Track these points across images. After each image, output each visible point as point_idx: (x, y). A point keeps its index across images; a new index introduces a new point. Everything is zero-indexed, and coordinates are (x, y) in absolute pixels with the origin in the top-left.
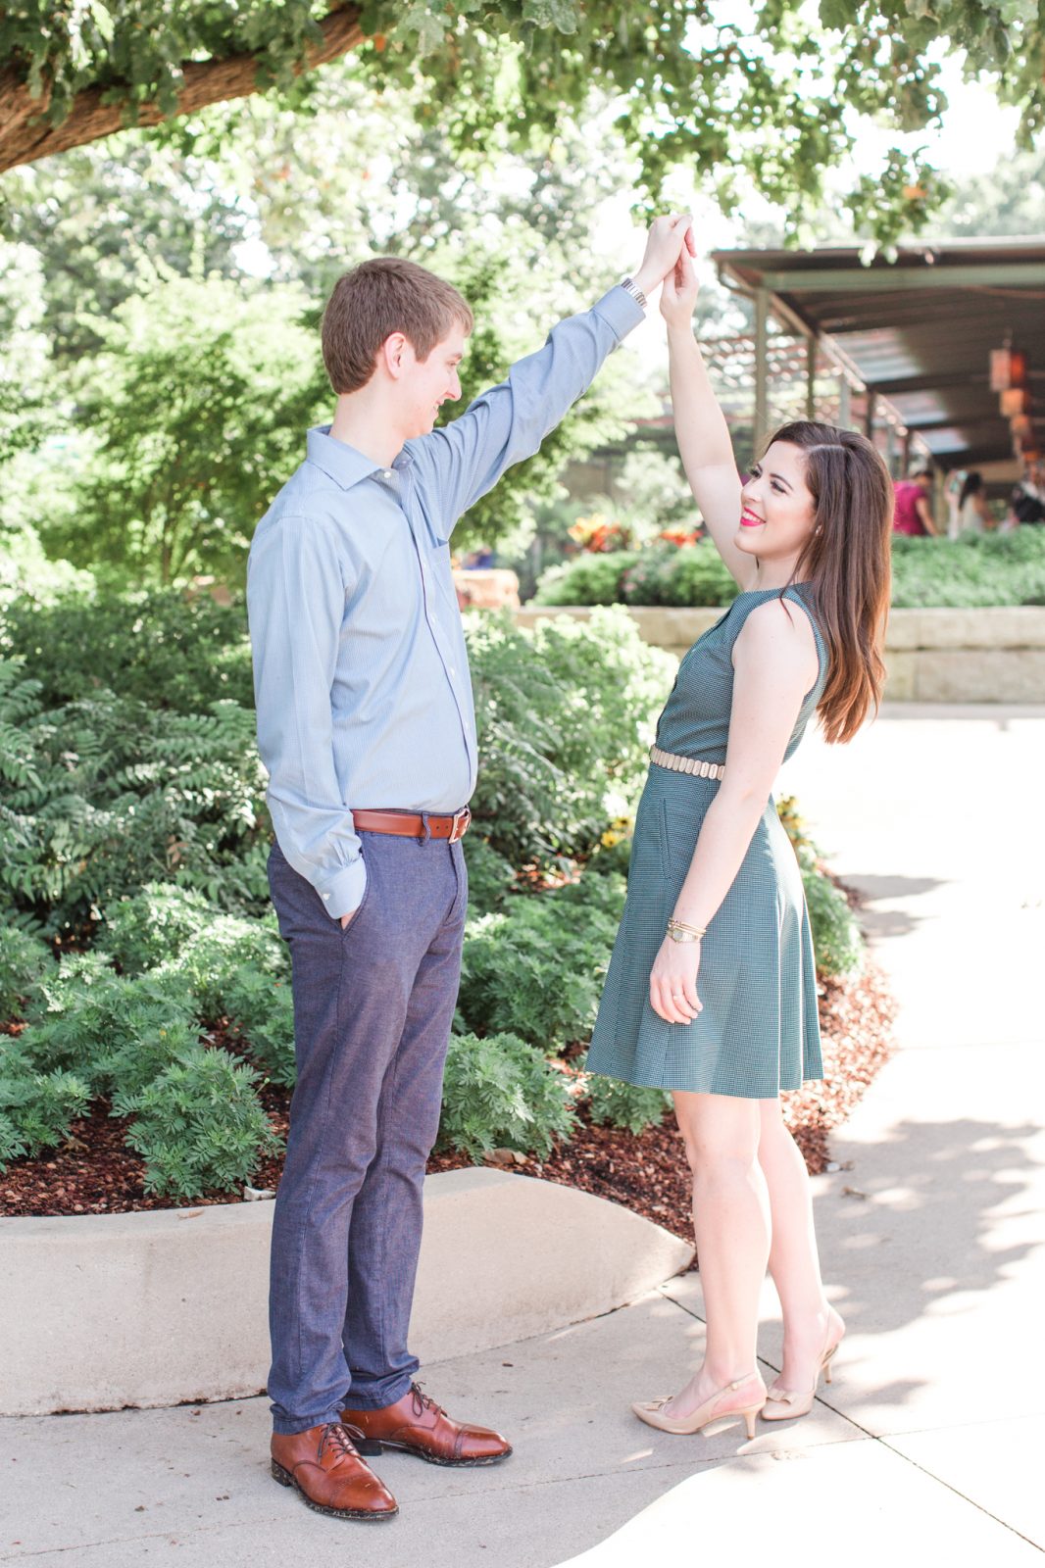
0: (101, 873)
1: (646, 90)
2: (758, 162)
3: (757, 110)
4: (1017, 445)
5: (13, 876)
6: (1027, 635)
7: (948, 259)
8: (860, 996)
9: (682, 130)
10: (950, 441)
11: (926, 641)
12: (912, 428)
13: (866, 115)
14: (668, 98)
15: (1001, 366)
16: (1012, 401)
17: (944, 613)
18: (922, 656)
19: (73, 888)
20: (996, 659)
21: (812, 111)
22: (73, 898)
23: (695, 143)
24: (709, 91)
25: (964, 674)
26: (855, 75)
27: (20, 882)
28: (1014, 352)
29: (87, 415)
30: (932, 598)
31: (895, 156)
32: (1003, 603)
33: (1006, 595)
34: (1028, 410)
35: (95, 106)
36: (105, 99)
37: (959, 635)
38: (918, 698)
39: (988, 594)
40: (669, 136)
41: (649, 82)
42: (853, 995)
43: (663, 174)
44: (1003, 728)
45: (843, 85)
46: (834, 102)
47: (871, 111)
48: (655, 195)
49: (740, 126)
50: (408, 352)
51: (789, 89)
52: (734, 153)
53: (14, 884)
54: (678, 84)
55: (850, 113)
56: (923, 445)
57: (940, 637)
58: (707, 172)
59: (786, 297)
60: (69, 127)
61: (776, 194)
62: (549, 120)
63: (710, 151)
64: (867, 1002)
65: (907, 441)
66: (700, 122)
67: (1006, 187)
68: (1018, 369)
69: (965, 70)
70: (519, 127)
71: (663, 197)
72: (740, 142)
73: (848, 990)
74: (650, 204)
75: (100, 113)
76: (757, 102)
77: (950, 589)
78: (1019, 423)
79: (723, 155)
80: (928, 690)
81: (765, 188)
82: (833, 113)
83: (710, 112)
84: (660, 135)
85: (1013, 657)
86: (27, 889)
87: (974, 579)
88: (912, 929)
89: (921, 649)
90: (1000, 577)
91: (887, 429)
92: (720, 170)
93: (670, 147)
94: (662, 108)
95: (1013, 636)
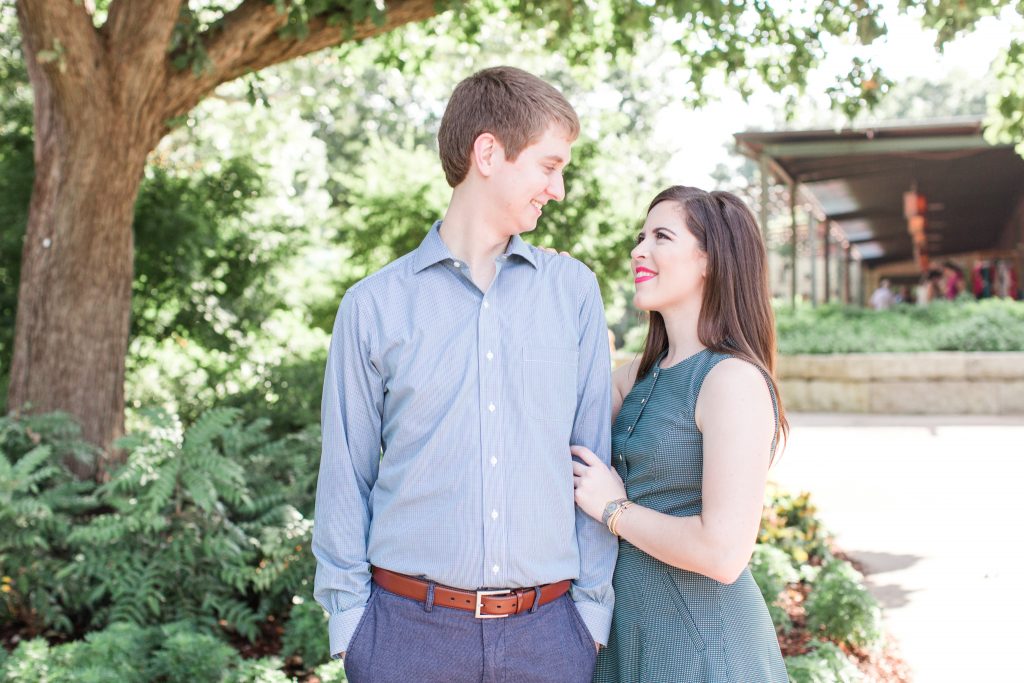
0: (299, 571)
1: (693, 21)
2: (765, 68)
3: (765, 33)
4: (916, 252)
5: (229, 574)
6: (943, 371)
7: (882, 135)
8: (883, 663)
9: (716, 49)
10: (874, 250)
11: (876, 374)
12: (853, 243)
13: (835, 37)
14: (707, 27)
15: (911, 203)
16: (916, 224)
17: (887, 357)
18: (875, 386)
19: (278, 582)
20: (922, 387)
21: (800, 35)
22: (278, 590)
23: (724, 56)
24: (733, 22)
25: (902, 396)
26: (827, 12)
27: (234, 580)
28: (920, 194)
29: (341, 237)
30: (879, 347)
31: (856, 61)
32: (924, 350)
33: (926, 344)
34: (927, 230)
35: (324, 26)
36: (332, 20)
37: (898, 371)
38: (872, 411)
39: (914, 344)
40: (708, 53)
41: (694, 17)
42: (877, 664)
43: (703, 76)
44: (934, 433)
45: (820, 18)
46: (814, 29)
47: (838, 34)
48: (698, 89)
49: (753, 45)
50: (499, 152)
51: (785, 20)
52: (749, 62)
53: (230, 581)
54: (713, 17)
55: (824, 35)
56: (858, 253)
57: (885, 372)
58: (731, 73)
59: (779, 161)
60: (308, 40)
61: (777, 87)
62: (629, 44)
63: (734, 62)
64: (888, 669)
65: (848, 250)
66: (728, 43)
67: (901, 102)
68: (923, 204)
69: (899, 7)
70: (611, 50)
71: (705, 89)
72: (753, 55)
73: (873, 659)
74: (696, 96)
75: (328, 31)
76: (765, 28)
77: (891, 341)
78: (919, 238)
79: (742, 63)
80: (878, 404)
81: (771, 84)
82: (814, 36)
83: (735, 37)
84: (702, 52)
85: (933, 386)
86: (241, 586)
87: (906, 335)
88: (906, 602)
89: (873, 380)
90: (921, 333)
91: (838, 244)
92: (740, 72)
93: (708, 59)
94: (703, 33)
95: (932, 370)
